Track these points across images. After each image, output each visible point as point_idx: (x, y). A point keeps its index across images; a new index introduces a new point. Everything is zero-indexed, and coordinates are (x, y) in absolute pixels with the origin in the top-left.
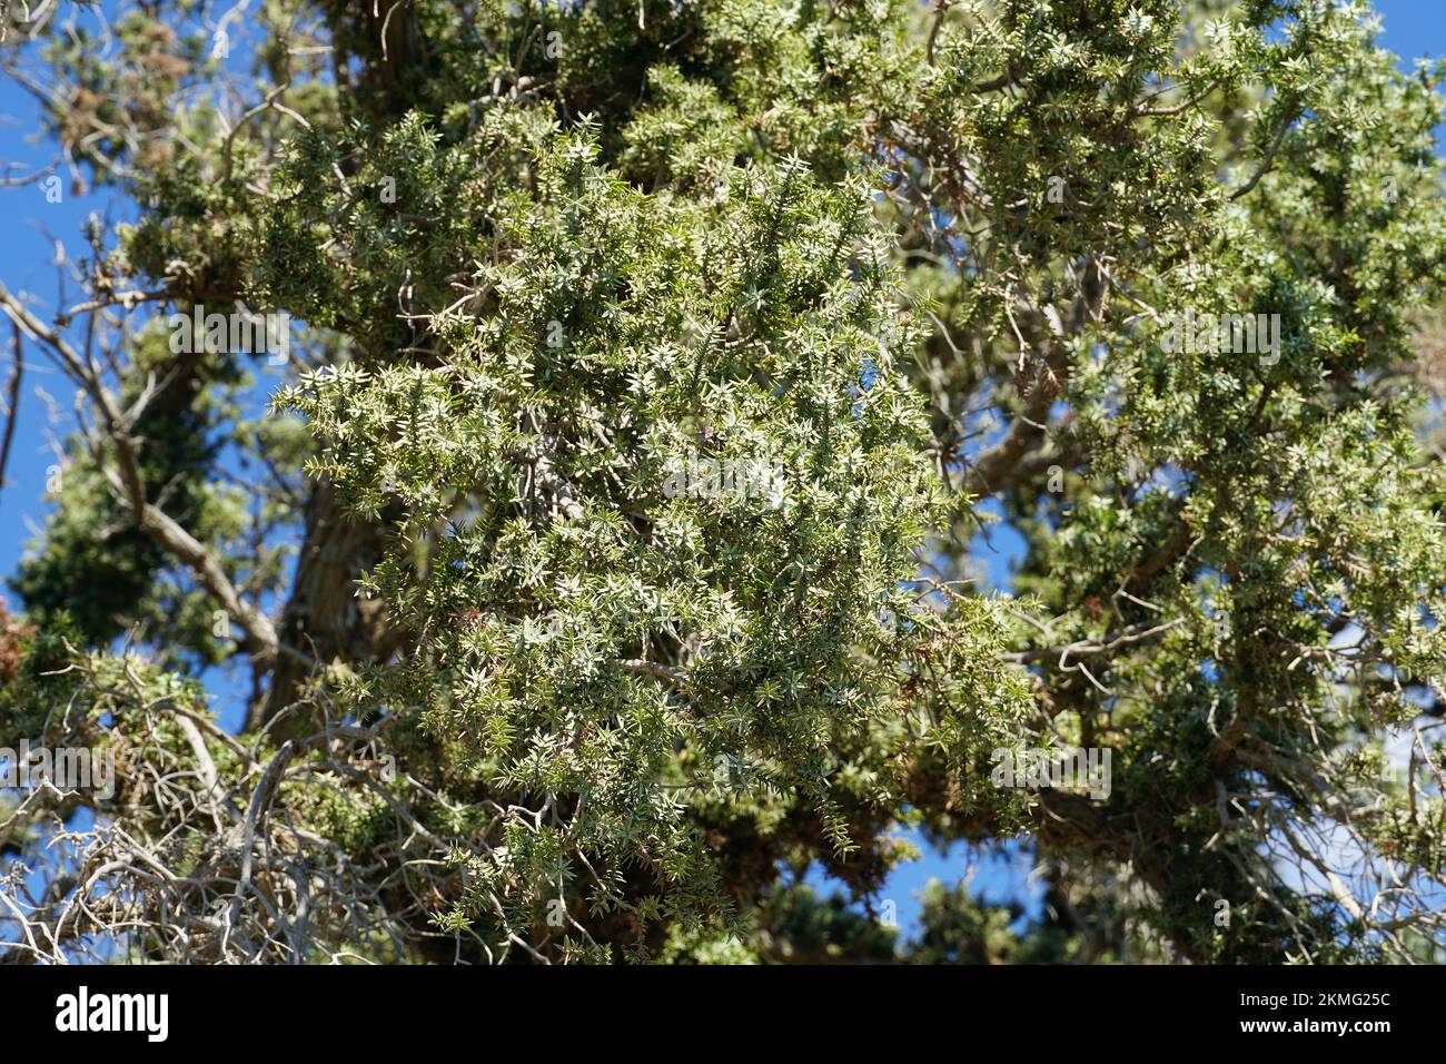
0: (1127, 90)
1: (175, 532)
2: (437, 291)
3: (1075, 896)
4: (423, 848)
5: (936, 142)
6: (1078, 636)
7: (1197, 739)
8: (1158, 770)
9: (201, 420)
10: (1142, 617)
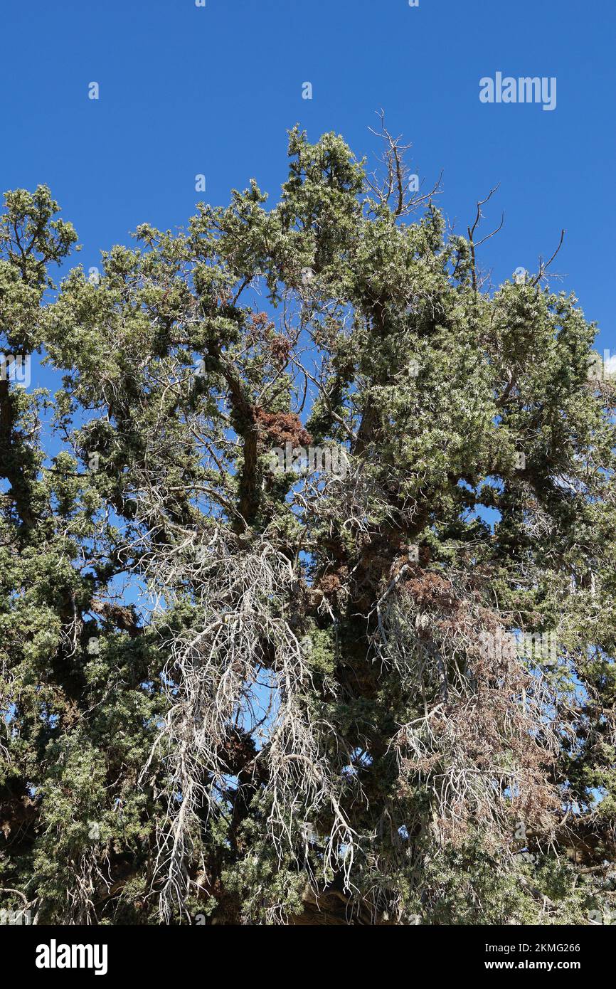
0: (532, 326)
1: (337, 416)
2: (394, 370)
3: (511, 486)
4: (391, 478)
5: (493, 339)
6: (519, 437)
7: (543, 457)
8: (535, 464)
9: (341, 395)
10: (532, 433)
